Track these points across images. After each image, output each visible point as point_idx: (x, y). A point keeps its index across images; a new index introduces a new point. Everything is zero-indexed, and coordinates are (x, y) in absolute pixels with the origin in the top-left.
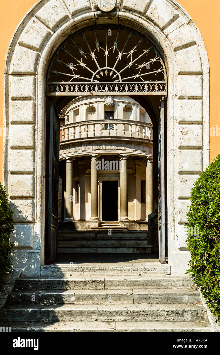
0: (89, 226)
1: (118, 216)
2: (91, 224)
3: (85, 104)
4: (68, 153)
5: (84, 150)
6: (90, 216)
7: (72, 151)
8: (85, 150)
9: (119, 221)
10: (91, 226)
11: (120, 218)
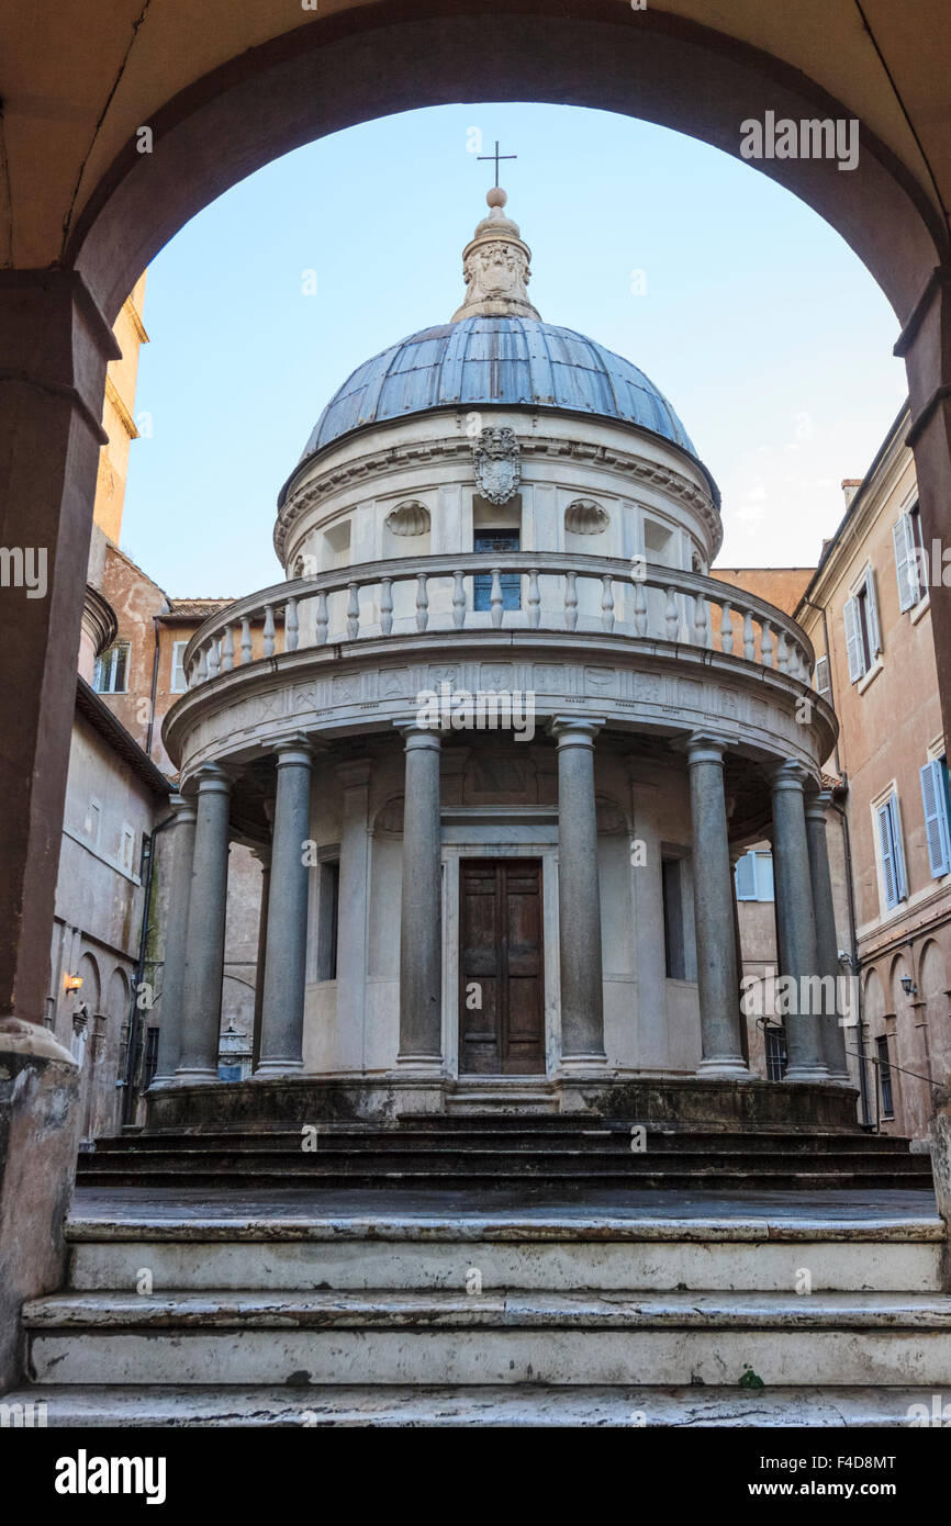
0: (389, 1104)
1: (547, 1051)
2: (398, 1096)
3: (380, 498)
4: (289, 718)
5: (370, 699)
6: (398, 1052)
7: (307, 707)
8: (375, 698)
9: (552, 1076)
10: (398, 1109)
11: (563, 1062)
